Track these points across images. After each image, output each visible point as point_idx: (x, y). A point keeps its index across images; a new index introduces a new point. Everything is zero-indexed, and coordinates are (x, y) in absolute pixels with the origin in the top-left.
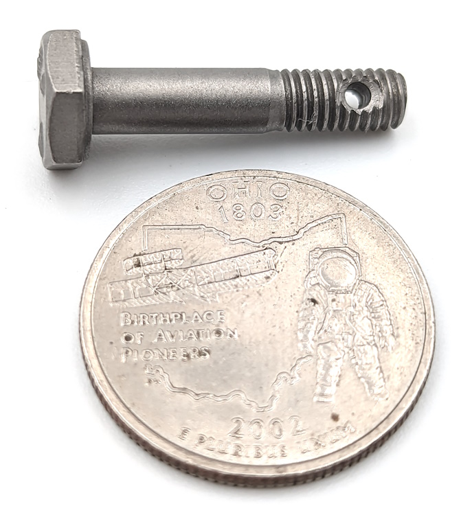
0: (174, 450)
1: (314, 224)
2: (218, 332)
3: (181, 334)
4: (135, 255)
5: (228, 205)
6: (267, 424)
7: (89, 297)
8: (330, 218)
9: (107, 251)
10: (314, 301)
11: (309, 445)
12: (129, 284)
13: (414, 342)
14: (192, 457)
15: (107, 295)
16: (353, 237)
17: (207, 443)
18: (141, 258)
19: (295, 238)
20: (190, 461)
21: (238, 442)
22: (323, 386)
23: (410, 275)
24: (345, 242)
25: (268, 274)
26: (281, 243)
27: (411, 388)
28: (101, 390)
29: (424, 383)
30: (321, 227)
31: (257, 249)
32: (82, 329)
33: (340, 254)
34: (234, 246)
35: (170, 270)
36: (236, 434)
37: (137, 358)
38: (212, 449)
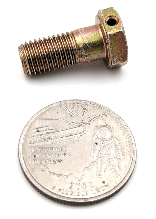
0: (51, 193)
1: (96, 118)
2: (65, 154)
5: (68, 111)
6: (81, 184)
8: (102, 116)
9: (27, 127)
11: (96, 191)
13: (129, 157)
14: (57, 196)
15: (28, 142)
16: (109, 122)
17: (62, 191)
18: (39, 129)
19: (90, 122)
20: (56, 197)
21: (72, 191)
22: (100, 172)
24: (107, 124)
25: (81, 134)
26: (85, 124)
27: (129, 173)
28: (26, 173)
29: (133, 171)
30: (98, 119)
32: (19, 153)
33: (105, 128)
34: (70, 125)
35: (49, 133)
36: (71, 188)
37: (38, 163)
38: (63, 193)
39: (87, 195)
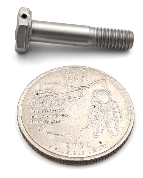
0: (47, 152)
1: (95, 83)
3: (50, 116)
4: (36, 91)
6: (78, 144)
9: (27, 90)
10: (94, 106)
12: (34, 100)
13: (127, 119)
16: (108, 87)
17: (58, 150)
18: (38, 92)
20: (52, 155)
21: (68, 150)
22: (97, 133)
23: (126, 99)
24: (105, 88)
26: (84, 88)
31: (76, 90)
32: (18, 113)
33: (103, 92)
34: (69, 89)
35: (47, 96)
36: (68, 147)
37: (36, 122)
38: (60, 152)
39: (83, 154)
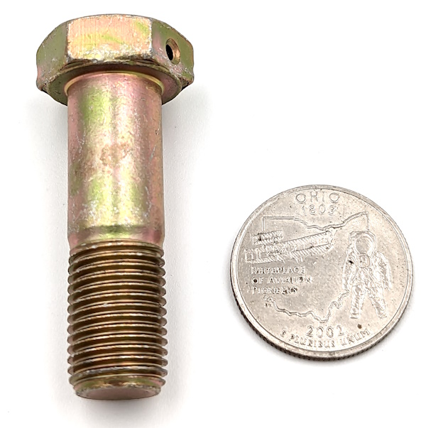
1: (352, 217)
2: (301, 278)
3: (282, 279)
4: (258, 234)
5: (307, 206)
6: (325, 328)
7: (235, 258)
8: (361, 214)
9: (244, 232)
10: (351, 262)
11: (347, 341)
12: (256, 250)
13: (402, 286)
14: (288, 346)
15: (244, 258)
16: (372, 225)
17: (295, 339)
18: (262, 236)
19: (342, 225)
20: (287, 348)
21: (311, 339)
22: (354, 310)
24: (369, 228)
25: (327, 246)
26: (334, 228)
28: (243, 309)
29: (406, 308)
30: (355, 219)
31: (322, 231)
33: (365, 235)
34: (310, 230)
35: (276, 243)
36: (310, 334)
37: (260, 291)
38: (298, 343)
39: (333, 346)
